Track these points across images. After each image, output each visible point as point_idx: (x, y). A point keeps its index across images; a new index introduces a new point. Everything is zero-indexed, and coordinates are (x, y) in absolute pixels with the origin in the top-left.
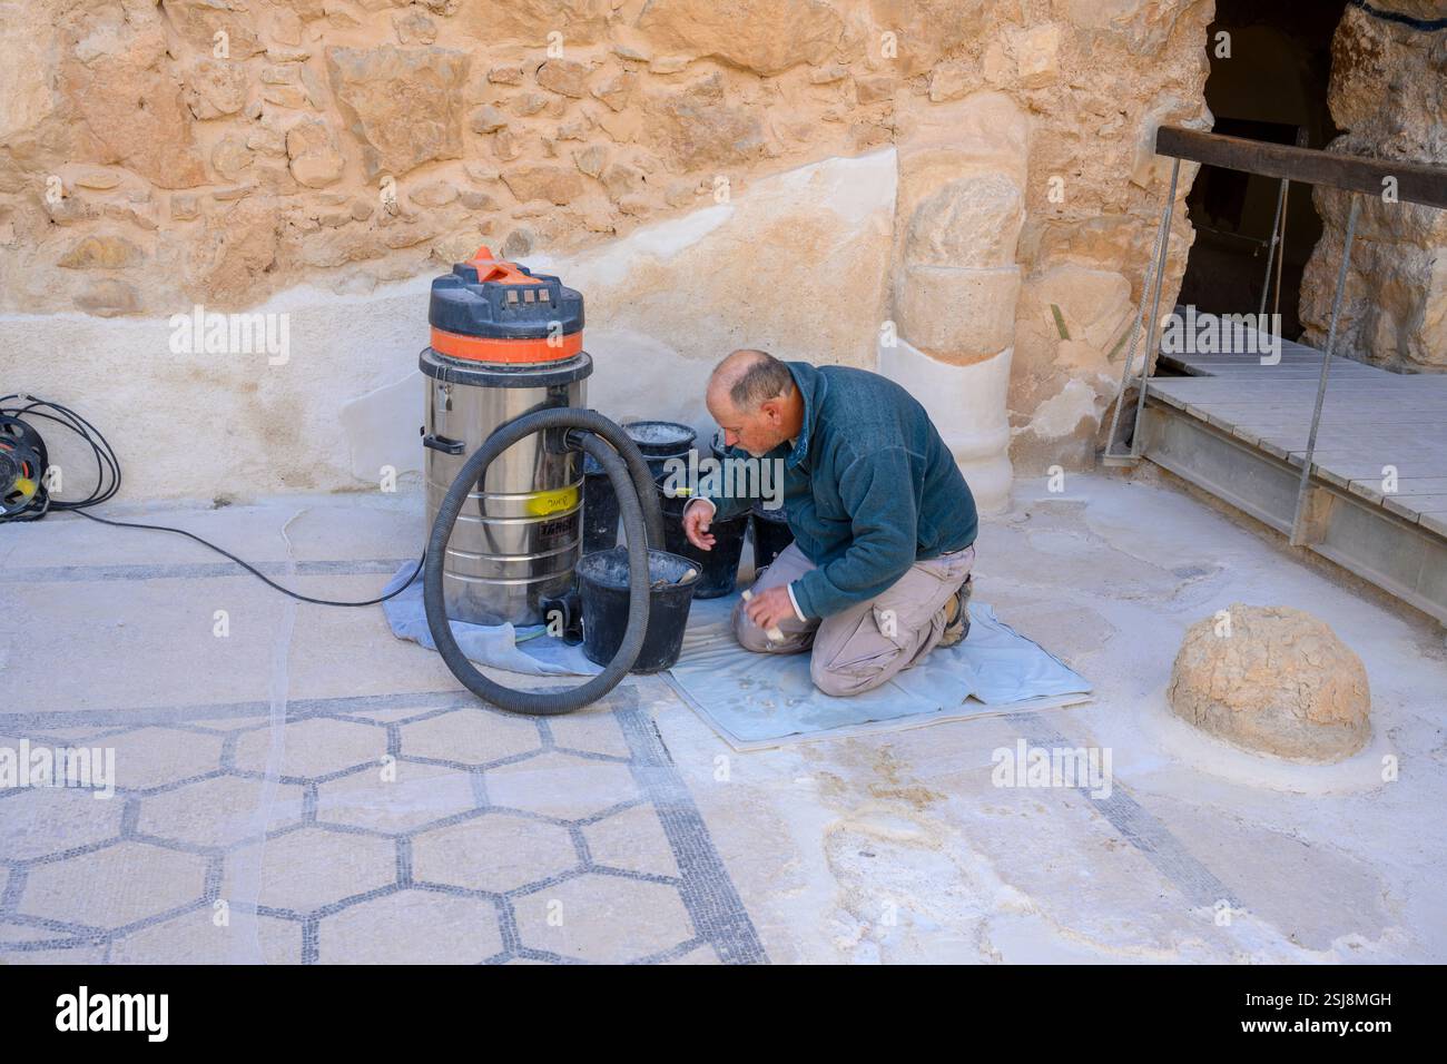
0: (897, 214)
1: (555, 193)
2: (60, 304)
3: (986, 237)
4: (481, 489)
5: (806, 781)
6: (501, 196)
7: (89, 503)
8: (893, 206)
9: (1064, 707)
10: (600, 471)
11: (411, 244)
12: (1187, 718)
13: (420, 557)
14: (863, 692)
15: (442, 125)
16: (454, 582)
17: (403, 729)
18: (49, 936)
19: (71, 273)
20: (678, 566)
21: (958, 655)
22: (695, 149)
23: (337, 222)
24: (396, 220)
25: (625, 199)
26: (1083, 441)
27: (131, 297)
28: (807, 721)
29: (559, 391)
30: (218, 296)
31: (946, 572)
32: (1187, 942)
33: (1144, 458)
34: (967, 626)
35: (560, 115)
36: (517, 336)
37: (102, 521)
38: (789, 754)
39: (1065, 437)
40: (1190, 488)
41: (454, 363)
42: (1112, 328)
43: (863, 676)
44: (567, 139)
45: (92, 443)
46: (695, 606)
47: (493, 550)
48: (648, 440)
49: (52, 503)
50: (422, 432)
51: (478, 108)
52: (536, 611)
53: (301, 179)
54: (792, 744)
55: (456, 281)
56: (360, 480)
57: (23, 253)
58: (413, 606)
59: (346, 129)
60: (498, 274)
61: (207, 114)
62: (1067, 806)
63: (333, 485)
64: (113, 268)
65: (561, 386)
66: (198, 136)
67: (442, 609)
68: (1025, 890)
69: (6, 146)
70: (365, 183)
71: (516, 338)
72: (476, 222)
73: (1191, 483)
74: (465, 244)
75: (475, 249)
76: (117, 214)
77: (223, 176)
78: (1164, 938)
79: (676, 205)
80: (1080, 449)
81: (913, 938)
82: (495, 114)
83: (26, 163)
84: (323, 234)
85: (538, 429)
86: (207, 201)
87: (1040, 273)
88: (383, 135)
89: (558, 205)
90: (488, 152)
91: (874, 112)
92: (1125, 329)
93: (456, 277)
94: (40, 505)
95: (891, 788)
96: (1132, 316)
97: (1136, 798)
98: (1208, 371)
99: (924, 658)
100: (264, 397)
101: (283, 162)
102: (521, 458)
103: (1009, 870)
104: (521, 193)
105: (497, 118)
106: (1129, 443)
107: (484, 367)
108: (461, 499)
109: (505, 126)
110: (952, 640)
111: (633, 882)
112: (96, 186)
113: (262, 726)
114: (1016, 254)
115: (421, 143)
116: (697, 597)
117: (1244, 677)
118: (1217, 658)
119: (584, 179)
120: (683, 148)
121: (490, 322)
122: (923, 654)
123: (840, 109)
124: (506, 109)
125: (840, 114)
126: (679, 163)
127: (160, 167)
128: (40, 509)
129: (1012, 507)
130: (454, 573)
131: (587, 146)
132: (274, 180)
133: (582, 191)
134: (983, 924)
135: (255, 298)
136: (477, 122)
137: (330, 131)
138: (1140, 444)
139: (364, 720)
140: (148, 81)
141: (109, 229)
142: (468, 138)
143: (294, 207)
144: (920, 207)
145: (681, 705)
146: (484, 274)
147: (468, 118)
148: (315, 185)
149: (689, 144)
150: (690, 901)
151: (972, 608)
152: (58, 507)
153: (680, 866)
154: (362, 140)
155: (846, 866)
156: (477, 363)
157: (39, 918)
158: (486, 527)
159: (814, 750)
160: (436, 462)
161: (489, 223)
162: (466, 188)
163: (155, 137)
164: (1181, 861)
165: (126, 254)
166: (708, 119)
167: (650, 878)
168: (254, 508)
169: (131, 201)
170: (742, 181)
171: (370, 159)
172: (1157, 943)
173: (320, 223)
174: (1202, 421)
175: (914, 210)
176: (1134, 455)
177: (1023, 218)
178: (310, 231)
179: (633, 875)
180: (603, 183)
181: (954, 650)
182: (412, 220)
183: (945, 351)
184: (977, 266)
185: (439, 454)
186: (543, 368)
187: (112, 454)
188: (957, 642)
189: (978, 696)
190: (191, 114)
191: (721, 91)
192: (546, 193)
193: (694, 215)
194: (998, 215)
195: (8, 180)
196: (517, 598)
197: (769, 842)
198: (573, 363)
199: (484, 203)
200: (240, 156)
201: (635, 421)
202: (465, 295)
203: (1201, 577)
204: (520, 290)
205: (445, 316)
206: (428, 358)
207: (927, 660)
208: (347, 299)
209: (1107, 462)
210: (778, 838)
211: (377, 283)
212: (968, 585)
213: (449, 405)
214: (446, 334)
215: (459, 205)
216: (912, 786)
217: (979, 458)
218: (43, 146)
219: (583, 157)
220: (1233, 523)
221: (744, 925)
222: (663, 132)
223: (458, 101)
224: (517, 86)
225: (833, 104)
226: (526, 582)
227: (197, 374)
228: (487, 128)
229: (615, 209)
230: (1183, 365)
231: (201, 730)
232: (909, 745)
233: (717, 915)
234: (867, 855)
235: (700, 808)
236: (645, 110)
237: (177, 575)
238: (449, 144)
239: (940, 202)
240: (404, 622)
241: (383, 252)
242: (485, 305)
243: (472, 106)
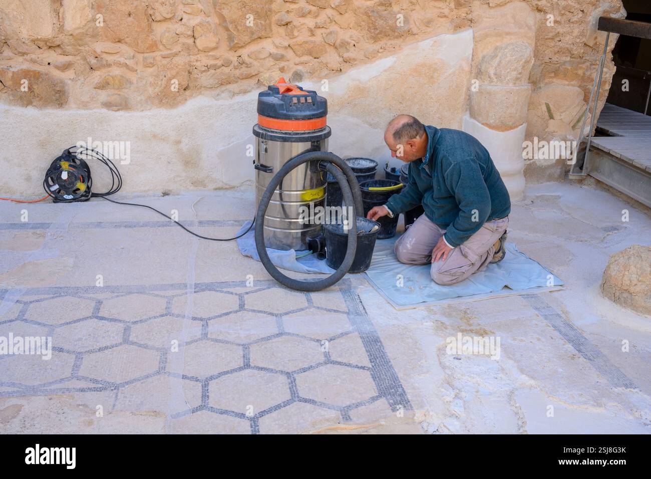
0: (472, 60)
1: (314, 53)
2: (95, 105)
3: (515, 71)
4: (281, 188)
5: (429, 324)
6: (290, 54)
7: (108, 194)
8: (471, 57)
9: (550, 292)
10: (334, 181)
11: (249, 77)
12: (610, 298)
13: (253, 219)
14: (455, 283)
15: (263, 22)
16: (268, 230)
17: (246, 296)
18: (92, 385)
19: (100, 91)
20: (370, 224)
21: (499, 267)
22: (378, 31)
23: (215, 67)
24: (242, 66)
25: (346, 55)
26: (559, 167)
27: (126, 102)
28: (429, 296)
29: (316, 144)
30: (163, 102)
31: (495, 228)
32: (610, 404)
33: (589, 175)
34: (504, 253)
35: (316, 17)
36: (297, 119)
37: (114, 202)
38: (421, 312)
39: (551, 165)
40: (611, 190)
41: (268, 131)
42: (574, 114)
43: (455, 276)
44: (319, 28)
45: (109, 167)
46: (378, 242)
47: (286, 217)
48: (356, 166)
49: (93, 194)
50: (254, 163)
51: (279, 14)
52: (305, 244)
53: (200, 48)
54: (422, 307)
55: (269, 93)
56: (226, 184)
57: (79, 82)
58: (250, 241)
59: (219, 25)
60: (289, 90)
61: (158, 19)
62: (552, 338)
63: (214, 186)
64: (118, 89)
65: (317, 142)
66: (154, 28)
67: (263, 243)
68: (532, 377)
69: (71, 35)
70: (228, 49)
71: (296, 119)
72: (278, 66)
73: (611, 187)
74: (273, 76)
75: (277, 79)
76: (119, 64)
77: (165, 47)
78: (599, 401)
79: (369, 57)
80: (558, 171)
81: (479, 398)
82: (286, 16)
83: (80, 42)
84: (209, 73)
85: (306, 161)
86: (159, 58)
87: (540, 88)
88: (236, 27)
89: (315, 58)
90: (284, 34)
91: (462, 12)
92: (580, 114)
93: (269, 92)
94: (87, 194)
95: (468, 328)
96: (584, 108)
97: (585, 335)
98: (620, 134)
99: (484, 268)
100: (184, 147)
101: (192, 40)
102: (299, 174)
103: (524, 368)
104: (298, 53)
105: (287, 18)
106: (581, 168)
107: (282, 133)
108: (272, 193)
109: (291, 22)
110: (497, 260)
111: (350, 369)
112: (110, 52)
113: (183, 294)
114: (529, 79)
115: (253, 30)
116: (379, 239)
117: (638, 280)
118: (625, 271)
119: (327, 46)
120: (373, 31)
121: (285, 112)
122: (483, 267)
123: (446, 11)
124: (292, 14)
125: (447, 14)
126: (371, 38)
127: (138, 43)
128: (88, 196)
129: (525, 198)
130: (268, 226)
131: (328, 31)
132: (187, 48)
133: (326, 52)
134: (512, 392)
135: (180, 102)
136: (279, 20)
137: (213, 26)
138: (587, 168)
139: (228, 292)
140: (132, 4)
141: (116, 71)
142: (275, 28)
143: (197, 61)
144: (484, 57)
145: (371, 288)
146: (282, 90)
147: (275, 18)
148: (206, 51)
149: (376, 29)
150: (376, 378)
151: (507, 245)
152: (95, 195)
153: (371, 362)
154: (227, 29)
155: (447, 364)
156: (279, 131)
157: (88, 378)
158: (283, 206)
159: (432, 310)
160: (260, 176)
161: (284, 67)
162: (274, 51)
163: (136, 29)
164: (607, 366)
165: (123, 83)
166: (385, 17)
167: (357, 367)
168: (179, 197)
169: (126, 59)
170: (400, 46)
171: (231, 38)
172: (595, 404)
173: (208, 68)
174: (617, 158)
175: (481, 59)
176: (584, 173)
177: (533, 62)
178: (204, 71)
179: (349, 365)
180: (336, 48)
181: (498, 264)
182: (249, 66)
183: (494, 124)
184: (511, 85)
185: (262, 172)
186: (309, 133)
187: (118, 172)
188: (499, 261)
189: (509, 286)
190: (151, 19)
191: (390, 4)
192: (310, 53)
193: (378, 62)
194: (521, 61)
195: (72, 50)
196: (297, 238)
197: (412, 352)
198: (322, 131)
199: (281, 58)
200: (172, 37)
201: (349, 158)
202: (273, 100)
203: (616, 232)
204: (298, 97)
205: (265, 109)
206: (257, 129)
207: (485, 269)
208: (220, 102)
209: (571, 177)
210: (416, 350)
211: (234, 95)
212: (505, 235)
213: (266, 150)
214: (265, 118)
215: (271, 59)
216: (478, 327)
217: (511, 175)
218: (87, 34)
219: (327, 35)
220: (631, 206)
221: (400, 390)
222: (363, 23)
223: (270, 10)
224: (297, 3)
225: (443, 9)
226: (301, 231)
227: (155, 136)
228: (283, 23)
229: (341, 59)
230: (608, 131)
231: (157, 296)
232: (476, 308)
233: (388, 385)
234: (457, 359)
235: (380, 336)
236: (355, 14)
237: (146, 226)
238: (266, 31)
239: (493, 54)
240: (247, 248)
241: (236, 80)
242: (282, 104)
243: (276, 13)
